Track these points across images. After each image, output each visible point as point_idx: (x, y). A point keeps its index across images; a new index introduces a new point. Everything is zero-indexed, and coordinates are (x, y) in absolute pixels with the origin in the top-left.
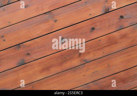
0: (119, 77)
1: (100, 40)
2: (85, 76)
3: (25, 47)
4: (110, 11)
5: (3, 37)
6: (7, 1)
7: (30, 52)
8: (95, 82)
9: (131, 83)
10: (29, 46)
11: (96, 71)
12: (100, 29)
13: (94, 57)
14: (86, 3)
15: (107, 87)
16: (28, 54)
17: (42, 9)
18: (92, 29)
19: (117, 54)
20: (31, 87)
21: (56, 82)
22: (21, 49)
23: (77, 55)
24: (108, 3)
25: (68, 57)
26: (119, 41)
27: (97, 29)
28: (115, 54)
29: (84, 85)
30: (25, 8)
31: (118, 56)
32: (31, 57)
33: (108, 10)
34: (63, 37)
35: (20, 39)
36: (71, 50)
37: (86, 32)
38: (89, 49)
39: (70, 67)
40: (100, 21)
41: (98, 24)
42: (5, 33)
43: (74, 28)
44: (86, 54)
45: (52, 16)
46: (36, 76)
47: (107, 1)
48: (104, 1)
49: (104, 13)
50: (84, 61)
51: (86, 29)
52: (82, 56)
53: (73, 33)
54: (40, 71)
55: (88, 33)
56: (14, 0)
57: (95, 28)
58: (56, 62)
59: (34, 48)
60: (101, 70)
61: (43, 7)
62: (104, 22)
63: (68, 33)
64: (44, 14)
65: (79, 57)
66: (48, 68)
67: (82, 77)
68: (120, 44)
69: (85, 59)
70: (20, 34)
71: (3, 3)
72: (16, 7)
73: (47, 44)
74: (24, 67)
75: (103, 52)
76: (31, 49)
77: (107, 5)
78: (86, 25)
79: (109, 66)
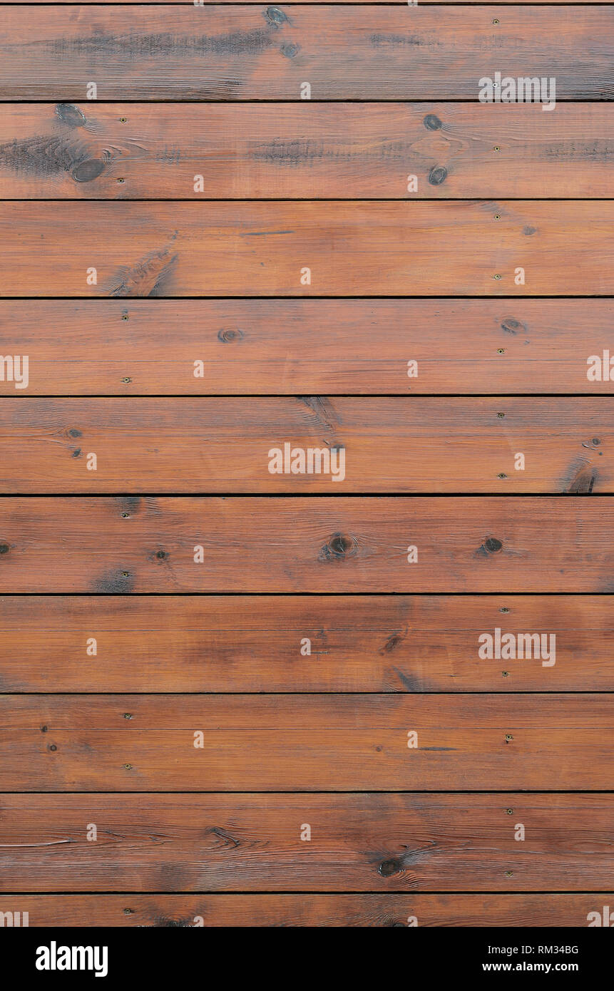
0: (538, 814)
1: (505, 610)
2: (381, 754)
3: (160, 516)
4: (596, 489)
5: (75, 434)
6: (154, 283)
7: (170, 547)
8: (421, 800)
9: (584, 862)
10: (179, 519)
11: (441, 744)
12: (525, 556)
13: (456, 680)
14: (501, 415)
15: (468, 844)
16: (161, 555)
17: (293, 375)
18: (488, 542)
19: (562, 700)
20: (118, 710)
21: (241, 729)
22: (133, 520)
23: (380, 640)
24: (601, 454)
25: (335, 635)
26: (591, 646)
27: (510, 553)
28: (553, 700)
29: (364, 794)
30: (223, 340)
31: (566, 712)
32: (169, 573)
33: (592, 483)
34: (346, 535)
35: (151, 471)
36: (359, 607)
37: (457, 551)
38: (441, 633)
39: (326, 684)
40: (536, 518)
41: (521, 529)
42: (92, 421)
43: (407, 512)
44: (420, 651)
45: (328, 420)
46: (161, 670)
47: (596, 442)
48: (585, 436)
49: (570, 490)
50: (404, 679)
51: (461, 534)
52: (403, 652)
53: (399, 531)
54: (188, 651)
55: (461, 556)
56: (186, 290)
57: (504, 545)
58: (274, 640)
59: (197, 537)
60: (465, 749)
61: (300, 363)
62: (551, 530)
63: (376, 522)
64: (295, 399)
65: (384, 651)
66: (230, 650)
67: (369, 752)
68: (594, 661)
69: (409, 674)
70: (156, 451)
71: (128, 285)
72: (183, 323)
73: (261, 541)
74: (121, 609)
75: (502, 670)
76: (181, 535)
77: (594, 460)
78: (467, 517)
79: (509, 745)
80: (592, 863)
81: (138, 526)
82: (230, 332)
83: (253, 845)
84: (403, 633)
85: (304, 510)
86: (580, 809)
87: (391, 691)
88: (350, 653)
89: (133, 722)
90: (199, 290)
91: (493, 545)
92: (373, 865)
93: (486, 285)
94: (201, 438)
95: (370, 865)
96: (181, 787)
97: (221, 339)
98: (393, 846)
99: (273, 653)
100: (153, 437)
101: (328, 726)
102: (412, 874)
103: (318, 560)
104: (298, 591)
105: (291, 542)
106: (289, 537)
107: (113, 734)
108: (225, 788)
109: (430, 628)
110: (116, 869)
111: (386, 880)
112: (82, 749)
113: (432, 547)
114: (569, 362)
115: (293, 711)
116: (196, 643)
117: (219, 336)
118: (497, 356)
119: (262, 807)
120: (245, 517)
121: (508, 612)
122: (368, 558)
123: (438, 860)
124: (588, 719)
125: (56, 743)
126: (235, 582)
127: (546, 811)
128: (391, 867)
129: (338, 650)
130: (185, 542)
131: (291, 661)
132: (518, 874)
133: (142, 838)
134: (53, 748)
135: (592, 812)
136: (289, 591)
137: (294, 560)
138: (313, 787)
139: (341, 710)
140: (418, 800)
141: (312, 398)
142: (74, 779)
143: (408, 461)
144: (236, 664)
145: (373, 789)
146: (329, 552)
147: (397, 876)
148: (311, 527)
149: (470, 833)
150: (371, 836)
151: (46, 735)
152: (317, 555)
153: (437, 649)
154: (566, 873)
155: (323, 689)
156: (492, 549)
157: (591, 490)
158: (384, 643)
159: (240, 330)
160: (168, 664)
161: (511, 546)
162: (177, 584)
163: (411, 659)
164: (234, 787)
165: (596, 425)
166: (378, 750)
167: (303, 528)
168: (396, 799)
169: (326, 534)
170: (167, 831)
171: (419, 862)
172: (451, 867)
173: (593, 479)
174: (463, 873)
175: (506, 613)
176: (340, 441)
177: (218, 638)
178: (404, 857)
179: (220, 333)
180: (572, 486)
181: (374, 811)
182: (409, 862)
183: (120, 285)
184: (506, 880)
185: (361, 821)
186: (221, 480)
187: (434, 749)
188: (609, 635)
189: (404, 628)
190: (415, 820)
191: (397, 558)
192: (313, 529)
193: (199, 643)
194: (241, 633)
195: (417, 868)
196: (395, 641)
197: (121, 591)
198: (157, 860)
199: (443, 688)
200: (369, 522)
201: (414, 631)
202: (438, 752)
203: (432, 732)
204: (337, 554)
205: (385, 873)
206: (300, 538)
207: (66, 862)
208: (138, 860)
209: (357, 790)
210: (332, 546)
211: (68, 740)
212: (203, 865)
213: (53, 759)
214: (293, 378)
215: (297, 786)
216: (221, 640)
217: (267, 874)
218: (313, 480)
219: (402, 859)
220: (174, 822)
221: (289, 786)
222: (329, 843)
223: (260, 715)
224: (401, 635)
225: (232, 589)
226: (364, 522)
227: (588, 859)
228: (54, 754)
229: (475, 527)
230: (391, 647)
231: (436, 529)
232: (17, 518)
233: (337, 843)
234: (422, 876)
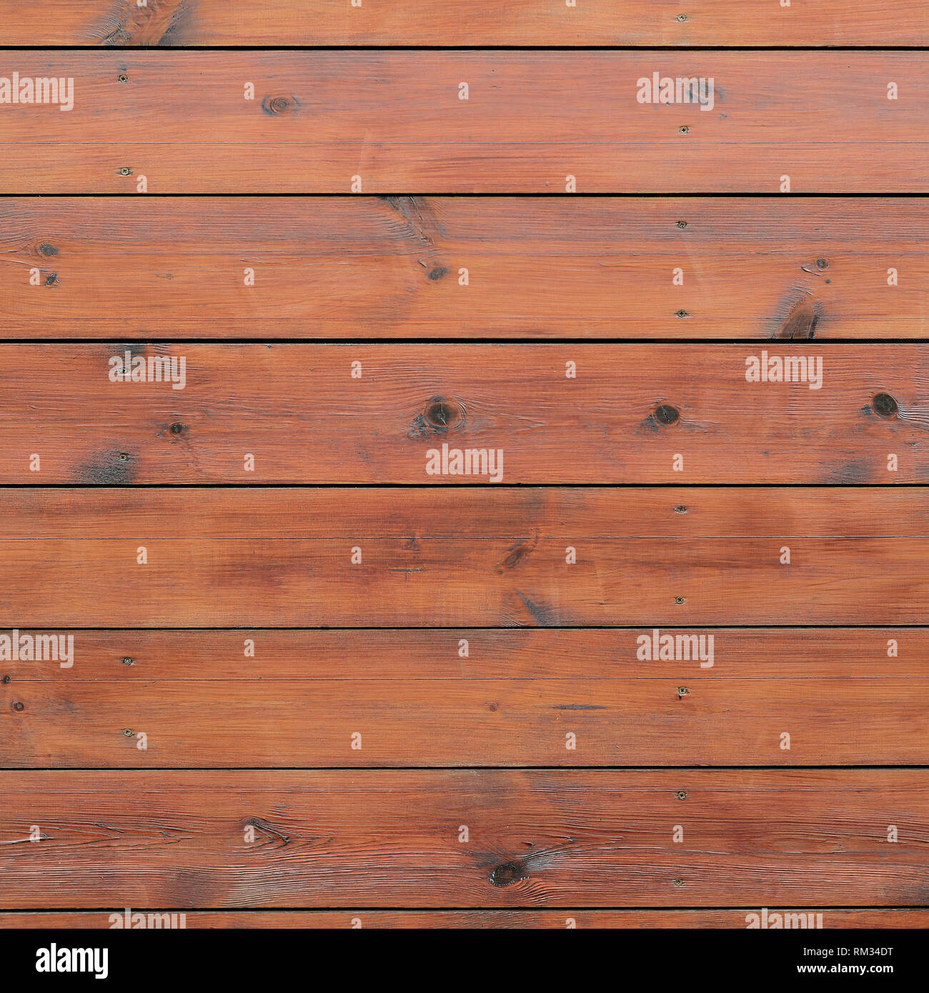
0: (721, 798)
1: (681, 508)
2: (497, 715)
4: (820, 333)
5: (49, 251)
6: (164, 28)
7: (190, 418)
8: (552, 779)
9: (786, 866)
10: (203, 377)
11: (583, 701)
12: (713, 430)
13: (607, 609)
14: (682, 223)
15: (622, 841)
16: (177, 429)
17: (374, 165)
18: (659, 411)
19: (761, 638)
20: (113, 652)
21: (294, 679)
23: (497, 552)
24: (828, 282)
25: (431, 545)
26: (806, 561)
27: (690, 426)
28: (748, 638)
29: (471, 771)
30: (269, 112)
31: (766, 654)
32: (188, 455)
33: (814, 324)
34: (447, 399)
35: (161, 306)
36: (468, 505)
37: (613, 424)
38: (588, 542)
39: (418, 616)
40: (730, 376)
41: (708, 392)
42: (74, 231)
43: (541, 367)
44: (556, 568)
45: (426, 232)
46: (176, 595)
47: (822, 264)
48: (804, 256)
49: (781, 335)
50: (531, 608)
51: (619, 399)
52: (530, 569)
53: (528, 394)
54: (216, 568)
55: (619, 431)
56: (213, 36)
57: (682, 416)
58: (341, 552)
59: (230, 403)
60: (618, 708)
61: (384, 147)
62: (753, 393)
63: (493, 382)
64: (376, 199)
65: (502, 568)
66: (277, 566)
67: (480, 711)
68: (809, 582)
69: (539, 600)
70: (169, 276)
71: (128, 29)
72: (209, 86)
73: (324, 408)
74: (118, 508)
75: (675, 595)
76: (206, 400)
77: (816, 290)
78: (629, 375)
79: (682, 701)
80: (798, 867)
81: (142, 387)
82: (281, 99)
83: (310, 843)
84: (531, 542)
85: (389, 364)
86: (782, 792)
87: (513, 625)
88: (453, 570)
89: (136, 669)
90: (234, 37)
91: (667, 415)
92: (484, 870)
93: (664, 30)
94: (236, 258)
95: (479, 871)
96: (205, 761)
97: (267, 110)
98: (512, 844)
99: (342, 570)
100: (163, 255)
101: (419, 675)
102: (538, 884)
103: (408, 437)
104: (378, 482)
105: (368, 410)
106: (365, 403)
107: (107, 687)
108: (269, 763)
109: (571, 534)
110: (112, 877)
111: (502, 890)
112: (61, 707)
113: (574, 417)
114: (784, 146)
115: (369, 654)
116: (229, 555)
117: (263, 106)
118: (680, 137)
119: (322, 790)
120: (300, 373)
121: (685, 512)
122: (483, 433)
123: (577, 863)
124: (797, 664)
125: (23, 699)
126: (287, 468)
127: (733, 795)
128: (508, 874)
129: (437, 566)
130: (212, 410)
131: (367, 583)
132: (691, 883)
133: (149, 834)
134: (19, 707)
135: (799, 796)
136: (366, 481)
137: (373, 436)
138: (397, 761)
139: (439, 652)
140: (549, 779)
141: (401, 198)
142: (49, 751)
143: (544, 291)
144: (286, 587)
145: (484, 765)
146: (424, 425)
147: (516, 886)
148: (398, 389)
149: (623, 825)
150: (479, 830)
151: (9, 688)
152: (409, 429)
153: (581, 565)
154: (760, 881)
155: (413, 621)
156: (665, 421)
157: (812, 334)
158: (503, 557)
159: (296, 97)
160: (186, 587)
161: (692, 416)
162: (200, 471)
163: (543, 580)
164: (283, 762)
165: (824, 240)
166: (493, 708)
167: (387, 390)
168: (518, 778)
169: (420, 398)
170: (184, 823)
171: (549, 867)
172: (596, 872)
173: (816, 318)
174: (612, 881)
175: (683, 513)
176: (441, 262)
177: (261, 549)
178: (528, 859)
179: (264, 101)
180: (785, 329)
181: (485, 795)
182: (534, 866)
183: (113, 29)
184: (673, 891)
185: (466, 809)
186: (266, 319)
187: (573, 707)
188: (833, 545)
189: (533, 534)
190: (545, 808)
191: (524, 433)
192: (400, 391)
193: (232, 556)
194: (294, 543)
195: (544, 875)
196: (520, 553)
197: (117, 481)
198: (171, 865)
199: (588, 621)
200: (484, 382)
201: (547, 539)
202: (581, 712)
203: (572, 683)
204: (437, 428)
205: (500, 881)
206: (383, 404)
207: (41, 867)
208: (142, 865)
209: (462, 765)
210: (429, 415)
211: (40, 695)
212: (237, 872)
213: (18, 722)
214: (375, 168)
215: (375, 760)
216: (264, 552)
217: (331, 883)
218: (402, 319)
219: (525, 861)
220: (196, 811)
221: (362, 760)
222: (418, 840)
223: (321, 659)
224: (529, 544)
225: (282, 478)
226: (477, 382)
227: (792, 861)
228: (20, 715)
229: (641, 389)
230: (514, 562)
231: (583, 392)
233: (430, 840)
234: (552, 886)
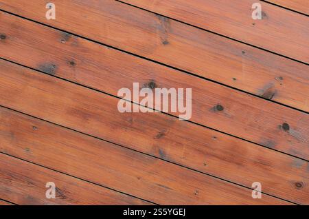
1: (215, 138)
2: (139, 181)
3: (77, 46)
4: (273, 99)
7: (77, 61)
10: (85, 50)
11: (167, 185)
12: (232, 117)
14: (243, 52)
16: (72, 63)
17: (158, 4)
18: (218, 106)
19: (226, 184)
20: (31, 124)
21: (82, 150)
22: (65, 44)
23: (156, 132)
24: (281, 84)
25: (137, 124)
26: (247, 166)
27: (226, 114)
28: (222, 183)
29: (126, 195)
31: (225, 190)
32: (73, 72)
33: (273, 96)
35: (80, 25)
37: (203, 105)
38: (184, 138)
39: (125, 143)
40: (243, 103)
41: (235, 106)
43: (187, 81)
44: (172, 143)
46: (55, 113)
47: (281, 78)
48: (277, 74)
49: (262, 96)
50: (160, 152)
51: (207, 99)
52: (164, 141)
54: (70, 109)
55: (204, 108)
57: (224, 110)
58: (109, 117)
59: (90, 61)
60: (176, 191)
62: (248, 110)
64: (155, 15)
65: (156, 138)
66: (89, 115)
67: (134, 178)
68: (245, 172)
69: (163, 151)
70: (85, 17)
73: (118, 72)
74: (47, 81)
75: (204, 163)
76: (84, 58)
77: (277, 85)
78: (213, 92)
79: (196, 195)
81: (66, 47)
85: (142, 65)
87: (153, 156)
88: (141, 133)
89: (36, 131)
91: (220, 108)
94: (107, 18)
96: (48, 166)
99: (107, 122)
100: (86, 10)
105: (131, 77)
106: (131, 74)
107: (25, 133)
108: (66, 172)
109: (179, 134)
110: (8, 191)
112: (10, 135)
115: (107, 150)
116: (75, 106)
118: (251, 26)
119: (80, 186)
120: (115, 59)
126: (101, 86)
129: (136, 130)
130: (85, 61)
131: (114, 129)
133: (24, 182)
137: (130, 85)
138: (105, 185)
139: (128, 156)
141: (162, 17)
142: (2, 147)
144: (89, 121)
145: (131, 195)
146: (146, 87)
152: (141, 86)
153: (179, 144)
155: (123, 145)
156: (218, 110)
157: (271, 98)
158: (157, 134)
160: (59, 111)
161: (227, 111)
162: (75, 78)
163: (166, 145)
164: (70, 173)
165: (284, 71)
166: (139, 179)
167: (139, 73)
169: (148, 78)
170: (35, 182)
173: (274, 94)
176: (168, 40)
177: (85, 107)
180: (264, 94)
181: (128, 204)
186: (110, 39)
187: (163, 186)
189: (168, 131)
192: (143, 74)
194: (96, 109)
196: (162, 135)
197: (49, 73)
198: (27, 193)
199: (176, 162)
201: (172, 133)
202: (164, 188)
203: (164, 179)
206: (136, 76)
210: (149, 84)
215: (98, 182)
216: (86, 109)
218: (150, 53)
220: (39, 179)
224: (166, 133)
225: (98, 88)
226: (166, 79)
229: (215, 98)
230: (160, 137)
231: (197, 93)
232: (14, 26)
